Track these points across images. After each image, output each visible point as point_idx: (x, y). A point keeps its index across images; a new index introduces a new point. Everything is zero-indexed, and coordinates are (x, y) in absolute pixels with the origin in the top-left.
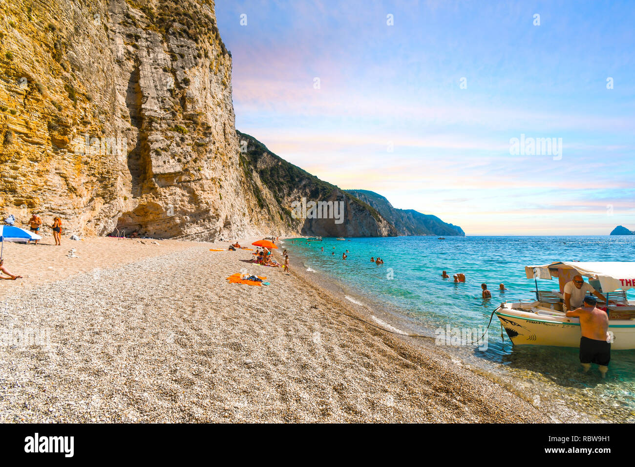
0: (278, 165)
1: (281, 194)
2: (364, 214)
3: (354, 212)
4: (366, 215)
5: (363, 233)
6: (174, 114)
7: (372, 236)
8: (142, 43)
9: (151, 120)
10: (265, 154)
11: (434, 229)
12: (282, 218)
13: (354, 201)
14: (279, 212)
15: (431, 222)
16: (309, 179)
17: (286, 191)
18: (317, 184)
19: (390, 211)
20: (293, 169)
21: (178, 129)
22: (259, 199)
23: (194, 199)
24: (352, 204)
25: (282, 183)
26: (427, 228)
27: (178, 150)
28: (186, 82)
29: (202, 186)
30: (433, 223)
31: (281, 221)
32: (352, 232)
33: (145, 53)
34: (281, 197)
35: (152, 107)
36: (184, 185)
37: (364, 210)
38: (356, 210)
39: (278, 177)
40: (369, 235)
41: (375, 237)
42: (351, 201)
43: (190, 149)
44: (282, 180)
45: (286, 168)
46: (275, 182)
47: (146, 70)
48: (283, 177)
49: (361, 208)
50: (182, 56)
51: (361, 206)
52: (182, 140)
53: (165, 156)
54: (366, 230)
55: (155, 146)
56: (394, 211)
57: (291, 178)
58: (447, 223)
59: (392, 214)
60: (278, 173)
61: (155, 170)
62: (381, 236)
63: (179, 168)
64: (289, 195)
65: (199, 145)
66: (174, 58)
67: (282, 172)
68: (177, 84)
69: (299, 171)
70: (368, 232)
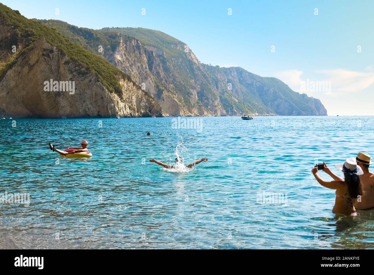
2: (87, 80)
4: (90, 81)
5: (85, 111)
11: (276, 103)
13: (72, 59)
15: (271, 91)
19: (192, 70)
24: (67, 63)
26: (263, 101)
30: (275, 92)
37: (87, 73)
42: (67, 58)
49: (83, 69)
51: (83, 67)
54: (90, 106)
56: (200, 70)
58: (298, 93)
59: (195, 76)
62: (114, 116)
70: (93, 110)
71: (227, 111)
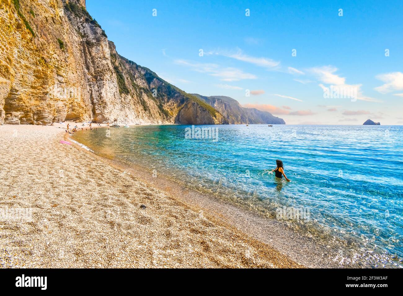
0: (162, 85)
1: (163, 101)
2: (205, 113)
3: (200, 112)
4: (207, 113)
5: (205, 123)
6: (99, 101)
7: (209, 124)
8: (92, 86)
9: (95, 103)
10: (155, 79)
12: (160, 115)
14: (158, 112)
16: (179, 93)
17: (166, 100)
18: (184, 96)
19: (239, 109)
20: (170, 87)
21: (100, 104)
22: (144, 107)
23: (103, 117)
24: (199, 107)
25: (164, 96)
27: (100, 109)
28: (101, 93)
29: (105, 114)
31: (160, 116)
32: (199, 122)
33: (93, 88)
34: (163, 103)
35: (95, 101)
36: (101, 115)
37: (205, 111)
38: (202, 111)
39: (162, 92)
40: (208, 123)
41: (211, 124)
43: (102, 108)
44: (164, 94)
45: (167, 87)
46: (160, 95)
47: (93, 93)
48: (165, 92)
49: (204, 109)
50: (100, 86)
52: (101, 106)
53: (98, 110)
54: (206, 121)
55: (96, 108)
57: (169, 93)
59: (240, 111)
60: (162, 90)
61: (97, 113)
63: (100, 112)
64: (168, 102)
65: (104, 107)
66: (98, 88)
67: (164, 90)
68: (99, 94)
69: (174, 88)
71: (250, 123)
